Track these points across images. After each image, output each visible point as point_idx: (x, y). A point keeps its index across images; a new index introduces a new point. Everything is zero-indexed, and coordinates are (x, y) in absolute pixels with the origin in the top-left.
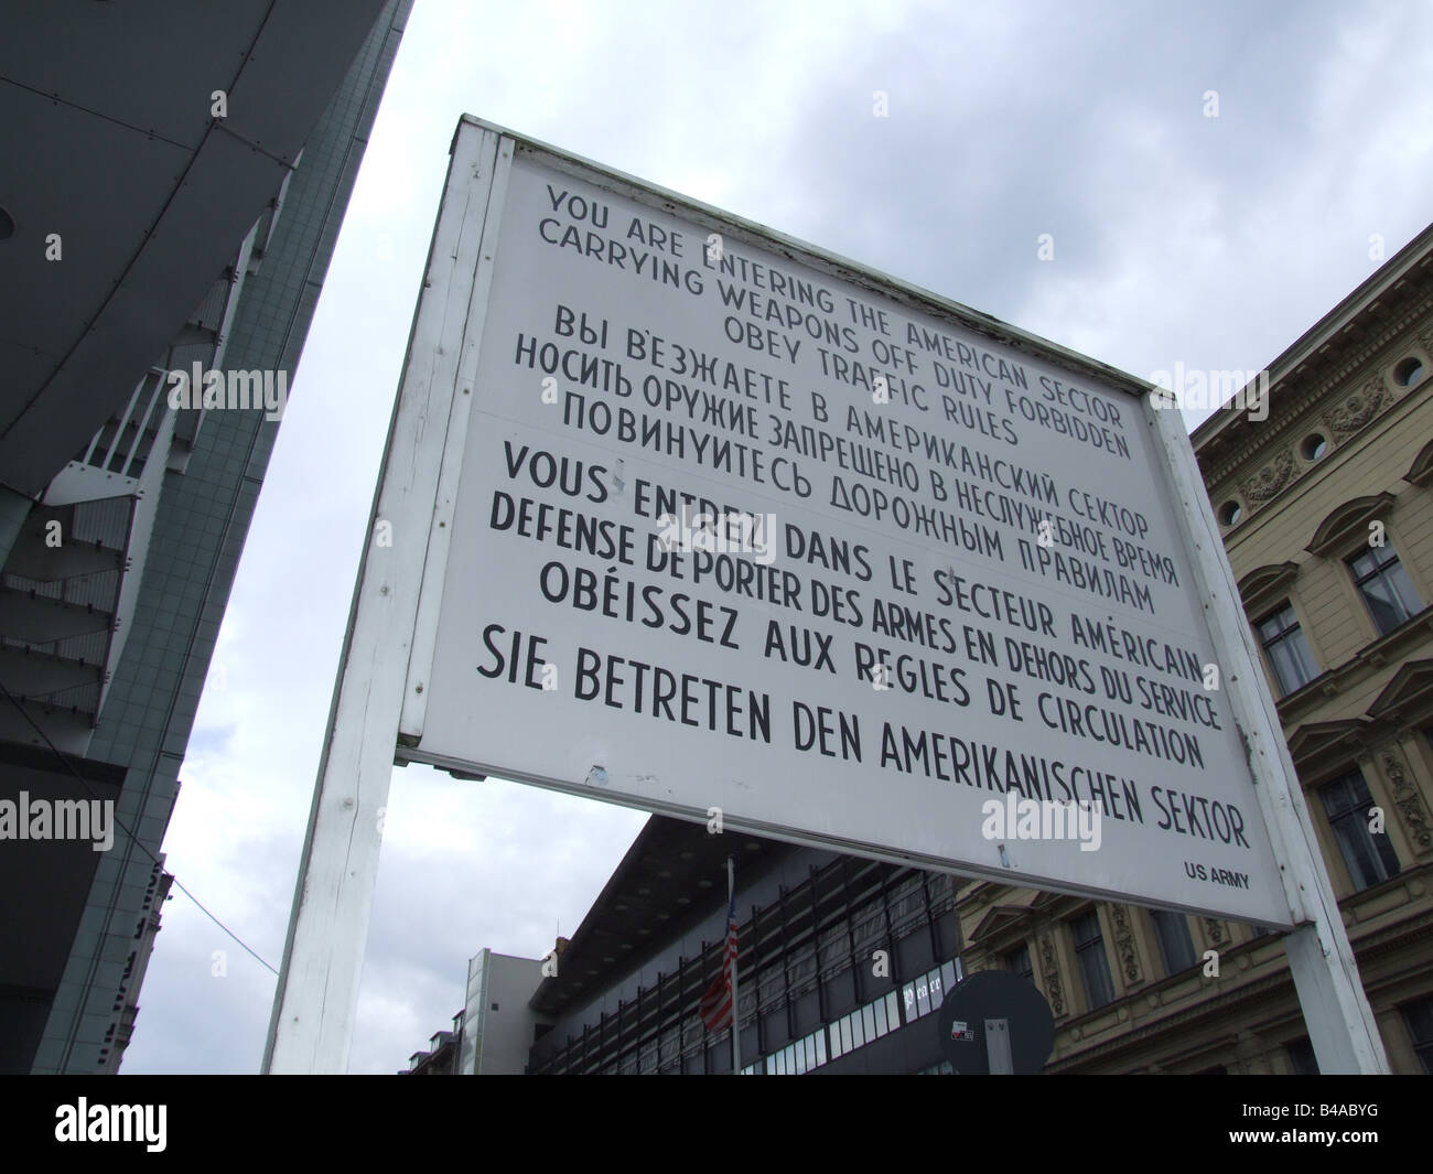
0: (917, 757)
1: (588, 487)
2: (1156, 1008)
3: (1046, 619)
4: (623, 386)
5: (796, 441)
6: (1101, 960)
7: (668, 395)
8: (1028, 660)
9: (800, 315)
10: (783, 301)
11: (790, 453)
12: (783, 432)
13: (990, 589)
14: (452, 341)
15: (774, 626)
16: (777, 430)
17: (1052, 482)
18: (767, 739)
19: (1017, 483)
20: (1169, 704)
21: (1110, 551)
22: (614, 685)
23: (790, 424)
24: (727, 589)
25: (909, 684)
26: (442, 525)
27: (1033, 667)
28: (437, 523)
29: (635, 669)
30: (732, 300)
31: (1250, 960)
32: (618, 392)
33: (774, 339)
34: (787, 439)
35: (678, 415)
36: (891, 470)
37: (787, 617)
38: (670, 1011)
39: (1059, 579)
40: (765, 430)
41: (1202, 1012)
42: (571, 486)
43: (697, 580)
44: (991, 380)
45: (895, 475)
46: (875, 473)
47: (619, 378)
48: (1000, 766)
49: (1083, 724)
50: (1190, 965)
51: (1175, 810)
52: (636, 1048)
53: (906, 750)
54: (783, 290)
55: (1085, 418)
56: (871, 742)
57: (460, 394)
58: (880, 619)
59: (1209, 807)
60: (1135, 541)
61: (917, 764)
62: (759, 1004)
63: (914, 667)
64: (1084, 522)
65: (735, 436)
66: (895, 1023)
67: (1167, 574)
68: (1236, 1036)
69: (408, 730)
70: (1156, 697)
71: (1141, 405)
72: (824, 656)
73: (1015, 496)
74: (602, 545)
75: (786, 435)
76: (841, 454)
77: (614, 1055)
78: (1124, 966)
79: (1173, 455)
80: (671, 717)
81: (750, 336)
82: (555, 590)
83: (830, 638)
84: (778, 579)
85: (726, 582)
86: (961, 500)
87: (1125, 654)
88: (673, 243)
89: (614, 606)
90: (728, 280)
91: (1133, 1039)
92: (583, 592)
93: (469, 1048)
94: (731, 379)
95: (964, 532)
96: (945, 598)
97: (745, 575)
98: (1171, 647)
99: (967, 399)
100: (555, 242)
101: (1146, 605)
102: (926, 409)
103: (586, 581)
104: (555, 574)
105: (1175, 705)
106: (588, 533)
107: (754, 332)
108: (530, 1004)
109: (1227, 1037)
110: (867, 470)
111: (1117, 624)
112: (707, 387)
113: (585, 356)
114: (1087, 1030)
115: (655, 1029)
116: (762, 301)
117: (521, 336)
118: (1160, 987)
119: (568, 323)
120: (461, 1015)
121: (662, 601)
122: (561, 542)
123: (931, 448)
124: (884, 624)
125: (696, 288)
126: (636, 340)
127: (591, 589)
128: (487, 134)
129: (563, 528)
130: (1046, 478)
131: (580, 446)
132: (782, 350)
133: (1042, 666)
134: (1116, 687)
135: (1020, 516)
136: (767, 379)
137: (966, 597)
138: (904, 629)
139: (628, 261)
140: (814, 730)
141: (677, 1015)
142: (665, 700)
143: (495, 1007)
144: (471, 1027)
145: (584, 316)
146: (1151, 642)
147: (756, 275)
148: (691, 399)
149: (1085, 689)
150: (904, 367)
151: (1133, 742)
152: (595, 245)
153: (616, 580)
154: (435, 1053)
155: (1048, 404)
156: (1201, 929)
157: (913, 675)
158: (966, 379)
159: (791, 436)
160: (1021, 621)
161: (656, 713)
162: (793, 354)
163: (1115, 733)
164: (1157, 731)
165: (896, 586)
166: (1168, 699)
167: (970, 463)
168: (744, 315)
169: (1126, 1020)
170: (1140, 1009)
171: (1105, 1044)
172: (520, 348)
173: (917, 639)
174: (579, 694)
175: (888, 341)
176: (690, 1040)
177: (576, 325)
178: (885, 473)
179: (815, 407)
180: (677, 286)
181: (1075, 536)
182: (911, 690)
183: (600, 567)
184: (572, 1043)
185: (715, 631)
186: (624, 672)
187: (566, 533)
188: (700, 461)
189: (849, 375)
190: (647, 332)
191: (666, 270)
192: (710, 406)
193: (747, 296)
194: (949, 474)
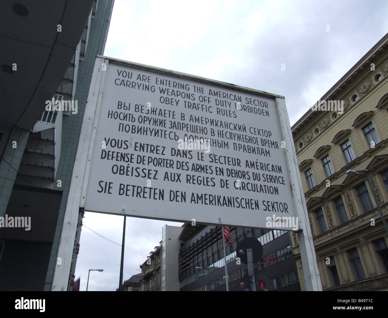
0: (200, 200)
1: (124, 146)
2: (338, 233)
3: (239, 162)
4: (133, 119)
5: (176, 127)
6: (324, 221)
7: (144, 120)
8: (232, 173)
9: (180, 92)
10: (176, 90)
11: (174, 130)
12: (172, 125)
13: (224, 157)
14: (92, 116)
15: (166, 173)
16: (171, 124)
17: (245, 126)
18: (163, 200)
19: (235, 128)
20: (271, 180)
21: (259, 142)
22: (128, 191)
23: (175, 122)
24: (155, 166)
25: (199, 183)
26: (89, 160)
27: (234, 175)
28: (88, 160)
29: (133, 187)
30: (162, 92)
31: (362, 219)
32: (132, 121)
33: (173, 100)
34: (174, 126)
35: (146, 125)
36: (200, 130)
37: (170, 170)
38: (214, 238)
39: (244, 151)
40: (168, 125)
41: (350, 233)
42: (120, 146)
43: (148, 164)
44: (231, 101)
45: (201, 131)
46: (196, 132)
47: (132, 117)
48: (221, 200)
49: (246, 188)
50: (347, 221)
51: (268, 206)
52: (206, 248)
53: (197, 198)
54: (176, 86)
55: (257, 107)
56: (188, 197)
57: (94, 129)
58: (193, 168)
59: (278, 204)
60: (267, 139)
61: (200, 202)
62: (237, 235)
63: (201, 179)
64: (253, 136)
65: (160, 128)
66: (272, 239)
67: (275, 146)
68: (359, 239)
69: (81, 207)
70: (267, 178)
71: (275, 101)
72: (178, 178)
73: (234, 132)
74: (126, 159)
75: (174, 125)
76: (187, 128)
77: (201, 250)
78: (329, 222)
79: (281, 114)
80: (140, 197)
81: (166, 101)
82: (115, 171)
83: (180, 174)
84: (168, 162)
85: (155, 164)
86: (218, 135)
87: (260, 169)
88: (148, 79)
89: (129, 173)
90: (162, 86)
91: (332, 241)
92: (122, 171)
93: (164, 250)
94: (160, 113)
95: (218, 143)
96: (211, 160)
97: (160, 162)
98: (274, 165)
99: (224, 108)
100: (118, 85)
101: (268, 155)
102: (212, 112)
103: (122, 168)
104: (115, 168)
105: (273, 180)
106: (123, 157)
107: (167, 99)
108: (179, 238)
109: (356, 240)
110: (194, 131)
111: (259, 161)
112: (154, 116)
113: (124, 113)
114: (320, 239)
115: (211, 243)
116: (170, 91)
117: (109, 111)
118: (339, 227)
119: (121, 105)
120: (161, 242)
121: (140, 171)
122: (117, 160)
123: (212, 122)
124: (194, 169)
125: (153, 90)
126: (137, 107)
127: (123, 170)
128: (102, 59)
129: (117, 156)
130: (243, 125)
131: (122, 136)
132: (174, 103)
133: (236, 174)
134: (256, 177)
135: (235, 137)
136: (170, 111)
137: (217, 160)
138: (200, 170)
139: (137, 87)
140: (175, 196)
141: (216, 239)
142: (139, 193)
143: (170, 239)
144: (164, 245)
145: (125, 103)
146: (268, 164)
147: (169, 84)
148: (150, 120)
149: (247, 179)
150: (207, 102)
151: (259, 190)
152: (128, 83)
153: (129, 167)
154: (156, 251)
155: (247, 105)
156: (349, 212)
157: (201, 181)
158: (224, 102)
159: (175, 126)
160: (232, 164)
161: (137, 196)
162: (177, 104)
163: (254, 189)
164: (266, 187)
165: (198, 159)
166: (271, 178)
167: (222, 125)
168: (165, 95)
169: (330, 236)
170: (333, 233)
171: (324, 243)
172: (109, 114)
173: (203, 172)
174: (120, 194)
175: (203, 95)
176: (220, 245)
177: (123, 106)
178: (198, 131)
179: (182, 117)
180: (149, 91)
181: (250, 140)
182: (200, 184)
183: (125, 164)
184: (190, 247)
185: (152, 176)
186: (130, 188)
187: (118, 157)
188: (151, 135)
189: (192, 107)
190: (140, 104)
191: (146, 87)
192: (155, 121)
193: (167, 90)
194: (216, 129)
